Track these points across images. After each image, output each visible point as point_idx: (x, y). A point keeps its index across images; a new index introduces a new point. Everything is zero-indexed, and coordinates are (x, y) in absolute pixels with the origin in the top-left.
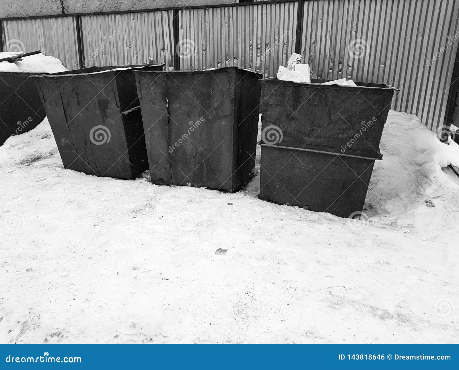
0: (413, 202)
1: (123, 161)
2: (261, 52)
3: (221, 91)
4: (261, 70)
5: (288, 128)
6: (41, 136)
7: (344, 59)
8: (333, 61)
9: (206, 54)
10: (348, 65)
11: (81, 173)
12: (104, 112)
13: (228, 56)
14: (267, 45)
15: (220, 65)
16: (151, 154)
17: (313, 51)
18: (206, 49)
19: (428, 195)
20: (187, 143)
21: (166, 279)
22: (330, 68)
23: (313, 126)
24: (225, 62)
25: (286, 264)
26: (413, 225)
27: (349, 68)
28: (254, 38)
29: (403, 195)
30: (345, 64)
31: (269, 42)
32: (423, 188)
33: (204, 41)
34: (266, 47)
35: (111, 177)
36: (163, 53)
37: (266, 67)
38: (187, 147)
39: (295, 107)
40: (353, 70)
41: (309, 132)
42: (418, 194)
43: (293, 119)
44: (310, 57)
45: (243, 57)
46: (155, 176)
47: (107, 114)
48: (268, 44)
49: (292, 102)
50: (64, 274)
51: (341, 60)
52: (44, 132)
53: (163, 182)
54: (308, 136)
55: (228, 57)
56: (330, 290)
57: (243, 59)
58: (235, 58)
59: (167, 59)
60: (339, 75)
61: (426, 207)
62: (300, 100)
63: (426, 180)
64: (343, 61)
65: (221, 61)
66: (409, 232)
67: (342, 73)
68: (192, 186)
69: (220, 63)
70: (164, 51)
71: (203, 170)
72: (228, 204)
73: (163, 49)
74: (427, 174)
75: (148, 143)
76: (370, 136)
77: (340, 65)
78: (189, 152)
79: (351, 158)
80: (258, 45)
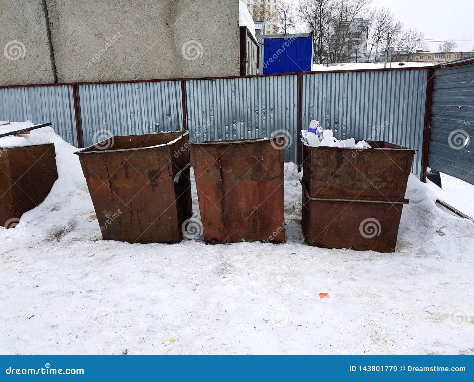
0: (425, 234)
1: (171, 226)
2: (266, 115)
3: (271, 157)
4: (266, 131)
5: (333, 183)
6: (51, 209)
7: (339, 120)
8: (329, 122)
9: (214, 118)
10: (342, 124)
11: (124, 242)
12: (155, 181)
13: (235, 119)
14: (271, 110)
15: (228, 128)
16: (204, 216)
17: (312, 115)
18: (214, 114)
19: (435, 226)
20: (241, 203)
21: (300, 325)
22: (327, 127)
23: (354, 181)
24: (233, 125)
25: (380, 296)
26: (438, 252)
27: (344, 127)
28: (259, 104)
29: (412, 228)
30: (340, 124)
31: (273, 108)
32: (429, 221)
33: (211, 108)
34: (270, 112)
35: (157, 242)
36: (169, 119)
37: (271, 128)
38: (241, 207)
39: (338, 167)
40: (346, 128)
41: (351, 186)
42: (426, 226)
43: (336, 176)
44: (310, 119)
45: (249, 120)
46: (208, 237)
47: (158, 183)
48: (273, 109)
49: (335, 163)
50: (208, 337)
51: (336, 121)
52: (54, 204)
53: (217, 241)
54: (350, 189)
55: (235, 121)
56: (426, 310)
57: (250, 122)
58: (242, 121)
59: (173, 123)
60: (335, 133)
61: (439, 236)
62: (343, 161)
63: (428, 214)
64: (338, 121)
65: (229, 124)
66: (439, 257)
67: (338, 132)
68: (247, 241)
69: (227, 126)
70: (170, 116)
71: (257, 226)
72: (292, 254)
73: (170, 115)
74: (427, 210)
75: (202, 207)
76: (399, 185)
77: (335, 125)
78: (243, 211)
79: (385, 203)
80: (263, 110)
